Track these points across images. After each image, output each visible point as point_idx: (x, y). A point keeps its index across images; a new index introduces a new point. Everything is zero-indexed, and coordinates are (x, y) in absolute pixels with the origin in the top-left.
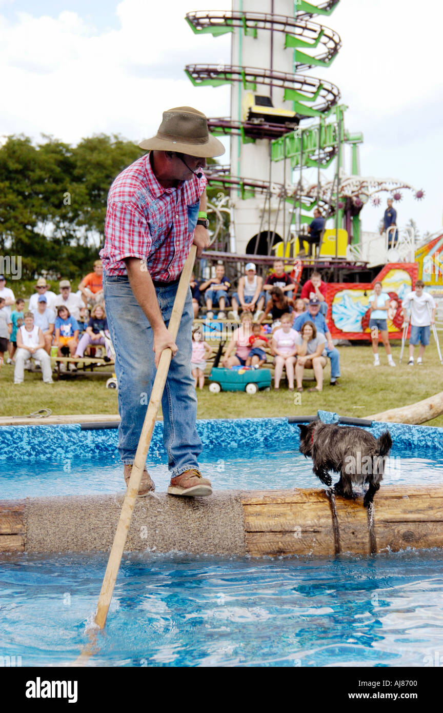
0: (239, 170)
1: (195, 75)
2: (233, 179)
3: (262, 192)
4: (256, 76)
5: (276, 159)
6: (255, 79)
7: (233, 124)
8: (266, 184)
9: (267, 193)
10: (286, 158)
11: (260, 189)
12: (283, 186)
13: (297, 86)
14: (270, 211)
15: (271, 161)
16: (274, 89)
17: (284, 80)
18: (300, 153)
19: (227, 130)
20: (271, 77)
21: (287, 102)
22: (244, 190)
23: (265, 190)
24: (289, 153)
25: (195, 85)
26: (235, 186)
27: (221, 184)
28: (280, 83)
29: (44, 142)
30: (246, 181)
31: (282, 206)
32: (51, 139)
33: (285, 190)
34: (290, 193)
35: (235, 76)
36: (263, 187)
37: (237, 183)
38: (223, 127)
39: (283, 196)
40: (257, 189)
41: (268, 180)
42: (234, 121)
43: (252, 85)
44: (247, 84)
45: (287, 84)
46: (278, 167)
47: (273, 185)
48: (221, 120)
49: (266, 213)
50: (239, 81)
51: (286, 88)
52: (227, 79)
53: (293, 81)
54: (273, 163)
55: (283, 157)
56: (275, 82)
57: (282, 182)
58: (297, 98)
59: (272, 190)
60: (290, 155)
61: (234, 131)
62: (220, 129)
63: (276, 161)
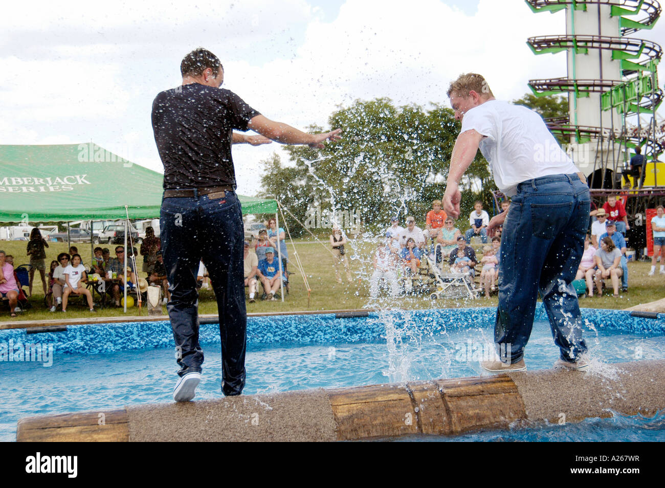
0: (576, 120)
1: (536, 46)
2: (571, 128)
3: (595, 136)
4: (586, 42)
5: (605, 109)
6: (586, 44)
7: (569, 83)
8: (598, 130)
9: (599, 137)
10: (612, 107)
11: (594, 134)
12: (612, 130)
13: (623, 47)
14: (602, 152)
15: (601, 110)
16: (603, 51)
17: (610, 43)
18: (623, 102)
19: (563, 88)
20: (600, 42)
21: (615, 60)
22: (580, 136)
23: (597, 135)
24: (615, 103)
25: (536, 53)
26: (573, 133)
27: (560, 132)
28: (607, 46)
29: (433, 109)
30: (581, 128)
31: (611, 147)
32: (437, 106)
33: (614, 133)
34: (618, 136)
35: (569, 44)
36: (596, 132)
37: (574, 131)
38: (560, 86)
39: (612, 137)
40: (591, 134)
41: (599, 126)
42: (570, 80)
43: (584, 50)
44: (578, 49)
45: (613, 46)
46: (607, 115)
47: (603, 130)
48: (559, 80)
49: (599, 154)
50: (572, 47)
51: (613, 49)
52: (561, 47)
53: (620, 43)
54: (603, 112)
55: (610, 106)
56: (604, 45)
57: (611, 128)
58: (624, 57)
59: (603, 135)
60: (616, 105)
61: (570, 88)
62: (557, 87)
63: (606, 110)
